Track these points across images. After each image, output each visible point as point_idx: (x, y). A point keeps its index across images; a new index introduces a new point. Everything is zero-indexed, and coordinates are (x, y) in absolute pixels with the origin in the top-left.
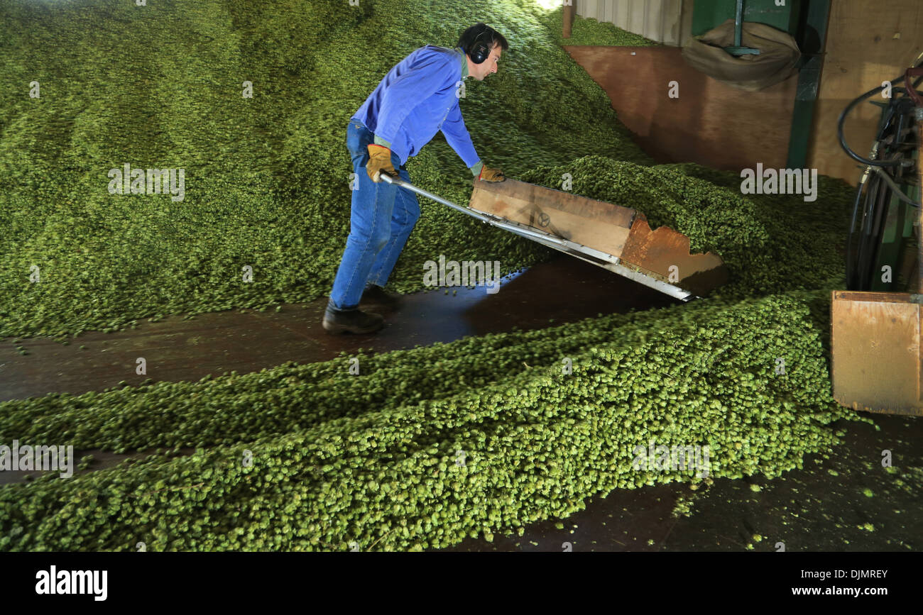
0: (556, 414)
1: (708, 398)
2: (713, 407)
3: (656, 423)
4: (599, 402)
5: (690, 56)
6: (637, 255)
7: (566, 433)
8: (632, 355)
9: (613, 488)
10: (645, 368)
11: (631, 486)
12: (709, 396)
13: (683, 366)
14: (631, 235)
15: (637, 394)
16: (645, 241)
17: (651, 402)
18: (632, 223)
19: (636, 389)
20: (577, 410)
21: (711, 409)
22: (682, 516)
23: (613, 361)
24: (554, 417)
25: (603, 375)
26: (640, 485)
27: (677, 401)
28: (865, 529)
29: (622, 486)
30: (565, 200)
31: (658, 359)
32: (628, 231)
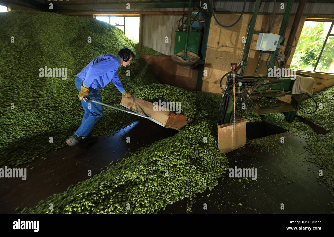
0: (145, 180)
1: (191, 165)
2: (192, 168)
3: (177, 177)
4: (159, 172)
5: (174, 59)
6: (171, 123)
7: (149, 187)
8: (168, 153)
9: (166, 205)
10: (172, 157)
11: (172, 203)
12: (191, 164)
13: (183, 155)
14: (169, 118)
15: (170, 167)
16: (174, 119)
17: (175, 169)
18: (169, 114)
19: (170, 165)
20: (152, 177)
21: (192, 169)
22: (189, 212)
23: (162, 156)
24: (145, 181)
25: (160, 162)
26: (175, 202)
27: (182, 167)
28: (239, 205)
29: (169, 203)
30: (149, 104)
31: (175, 153)
32: (168, 116)
